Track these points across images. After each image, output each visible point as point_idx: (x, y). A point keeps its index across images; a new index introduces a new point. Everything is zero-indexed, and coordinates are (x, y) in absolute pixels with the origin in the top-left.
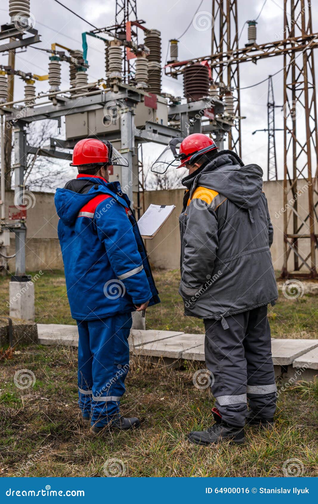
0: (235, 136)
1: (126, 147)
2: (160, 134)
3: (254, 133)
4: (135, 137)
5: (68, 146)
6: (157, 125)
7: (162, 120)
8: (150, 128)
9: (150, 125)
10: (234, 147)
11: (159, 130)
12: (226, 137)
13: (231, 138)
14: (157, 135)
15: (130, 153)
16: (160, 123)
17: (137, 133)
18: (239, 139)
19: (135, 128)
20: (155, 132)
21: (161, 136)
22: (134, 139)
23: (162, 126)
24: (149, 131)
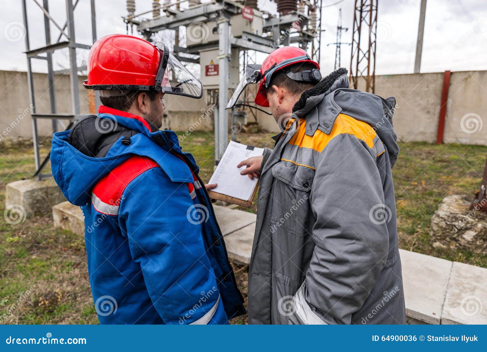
0: (316, 46)
1: (223, 53)
2: (254, 42)
3: (328, 45)
4: (232, 45)
5: (188, 51)
6: (253, 35)
7: (257, 31)
8: (246, 37)
9: (246, 35)
10: (315, 54)
11: (254, 39)
12: (310, 45)
13: (313, 47)
14: (251, 43)
15: (226, 59)
16: (255, 33)
17: (234, 41)
18: (319, 48)
19: (232, 37)
20: (250, 40)
21: (255, 44)
22: (230, 46)
23: (257, 36)
24: (245, 40)
